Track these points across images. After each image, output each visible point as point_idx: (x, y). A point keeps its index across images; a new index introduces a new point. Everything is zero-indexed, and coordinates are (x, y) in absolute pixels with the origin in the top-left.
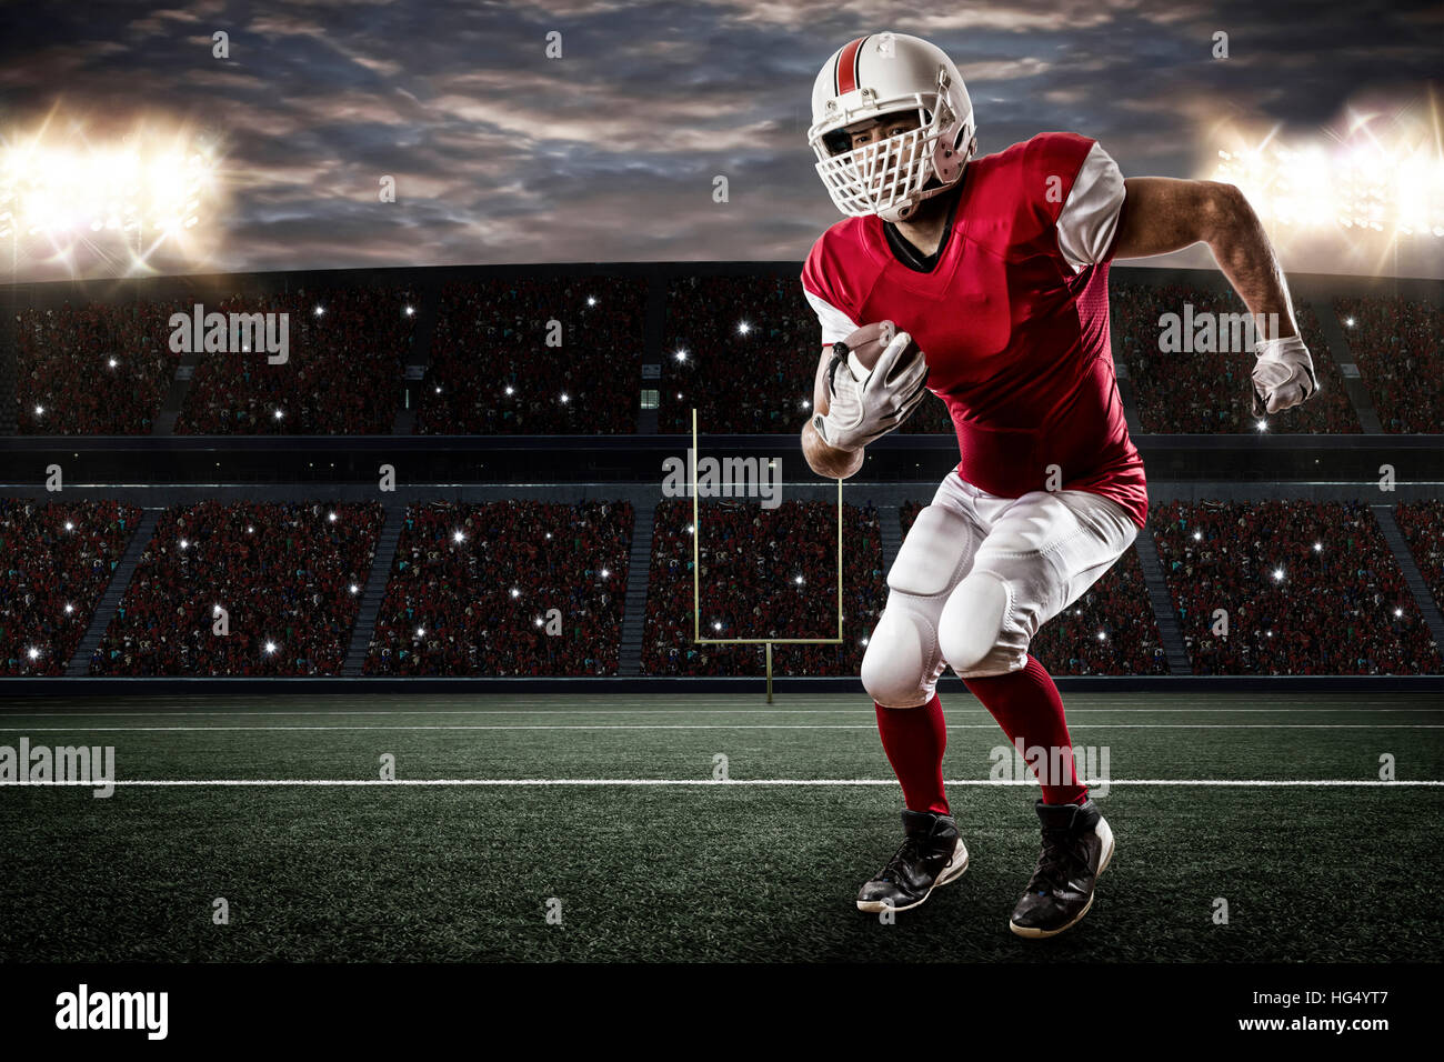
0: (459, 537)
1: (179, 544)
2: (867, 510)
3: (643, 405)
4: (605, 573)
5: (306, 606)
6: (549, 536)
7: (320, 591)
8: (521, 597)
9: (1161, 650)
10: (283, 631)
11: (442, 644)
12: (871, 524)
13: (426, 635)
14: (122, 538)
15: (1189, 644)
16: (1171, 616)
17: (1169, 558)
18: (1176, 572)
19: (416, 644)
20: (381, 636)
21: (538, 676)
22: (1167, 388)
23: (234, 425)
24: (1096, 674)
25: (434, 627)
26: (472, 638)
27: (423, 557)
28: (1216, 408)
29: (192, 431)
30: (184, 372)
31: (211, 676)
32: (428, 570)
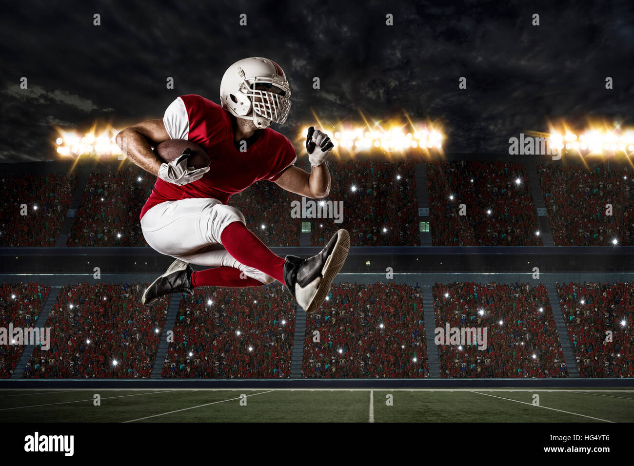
0: (210, 302)
1: (69, 306)
2: (415, 288)
3: (303, 231)
4: (284, 322)
5: (133, 340)
6: (255, 302)
7: (139, 331)
8: (242, 335)
9: (564, 364)
10: (122, 354)
11: (202, 361)
12: (418, 295)
13: (194, 356)
14: (40, 303)
15: (578, 361)
16: (569, 345)
17: (568, 314)
18: (571, 322)
19: (188, 361)
20: (171, 356)
21: (250, 377)
22: (567, 221)
23: (97, 242)
24: (531, 377)
25: (197, 352)
26: (216, 358)
27: (192, 313)
28: (592, 232)
29: (75, 244)
30: (72, 213)
31: (85, 378)
32: (195, 321)
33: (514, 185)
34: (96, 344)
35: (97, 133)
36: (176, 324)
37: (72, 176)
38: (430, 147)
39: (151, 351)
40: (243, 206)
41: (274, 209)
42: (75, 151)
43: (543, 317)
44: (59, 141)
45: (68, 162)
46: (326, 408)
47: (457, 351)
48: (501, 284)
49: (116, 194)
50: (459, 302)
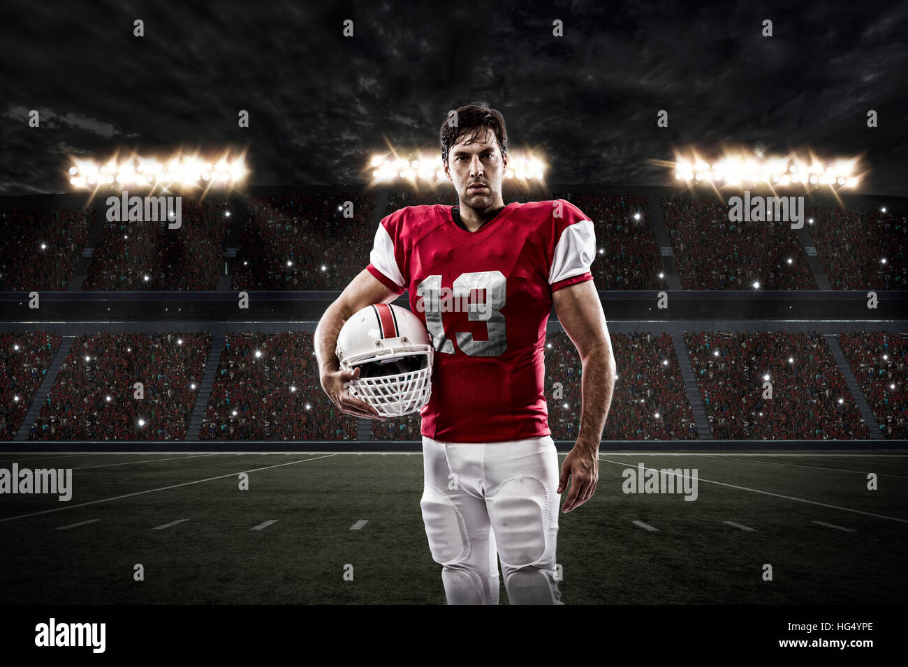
0: (258, 354)
1: (85, 358)
5: (163, 397)
7: (171, 386)
8: (297, 391)
9: (694, 424)
10: (149, 413)
11: (248, 420)
13: (238, 415)
14: (49, 355)
15: (711, 421)
16: (700, 403)
17: (698, 367)
18: (703, 376)
19: (231, 421)
20: (210, 415)
21: (307, 440)
22: (697, 262)
23: (119, 285)
24: (653, 439)
25: (243, 410)
26: (266, 417)
27: (236, 366)
28: (728, 274)
29: (93, 288)
30: (88, 252)
31: (105, 441)
32: (239, 375)
33: (632, 221)
34: (118, 401)
35: (119, 161)
36: (217, 378)
37: (88, 210)
38: (529, 178)
39: (186, 409)
40: (299, 244)
41: (338, 248)
42: (92, 182)
43: (668, 371)
44: (72, 171)
45: (84, 195)
46: (401, 474)
47: (562, 409)
48: (617, 333)
49: (143, 231)
50: (565, 354)
